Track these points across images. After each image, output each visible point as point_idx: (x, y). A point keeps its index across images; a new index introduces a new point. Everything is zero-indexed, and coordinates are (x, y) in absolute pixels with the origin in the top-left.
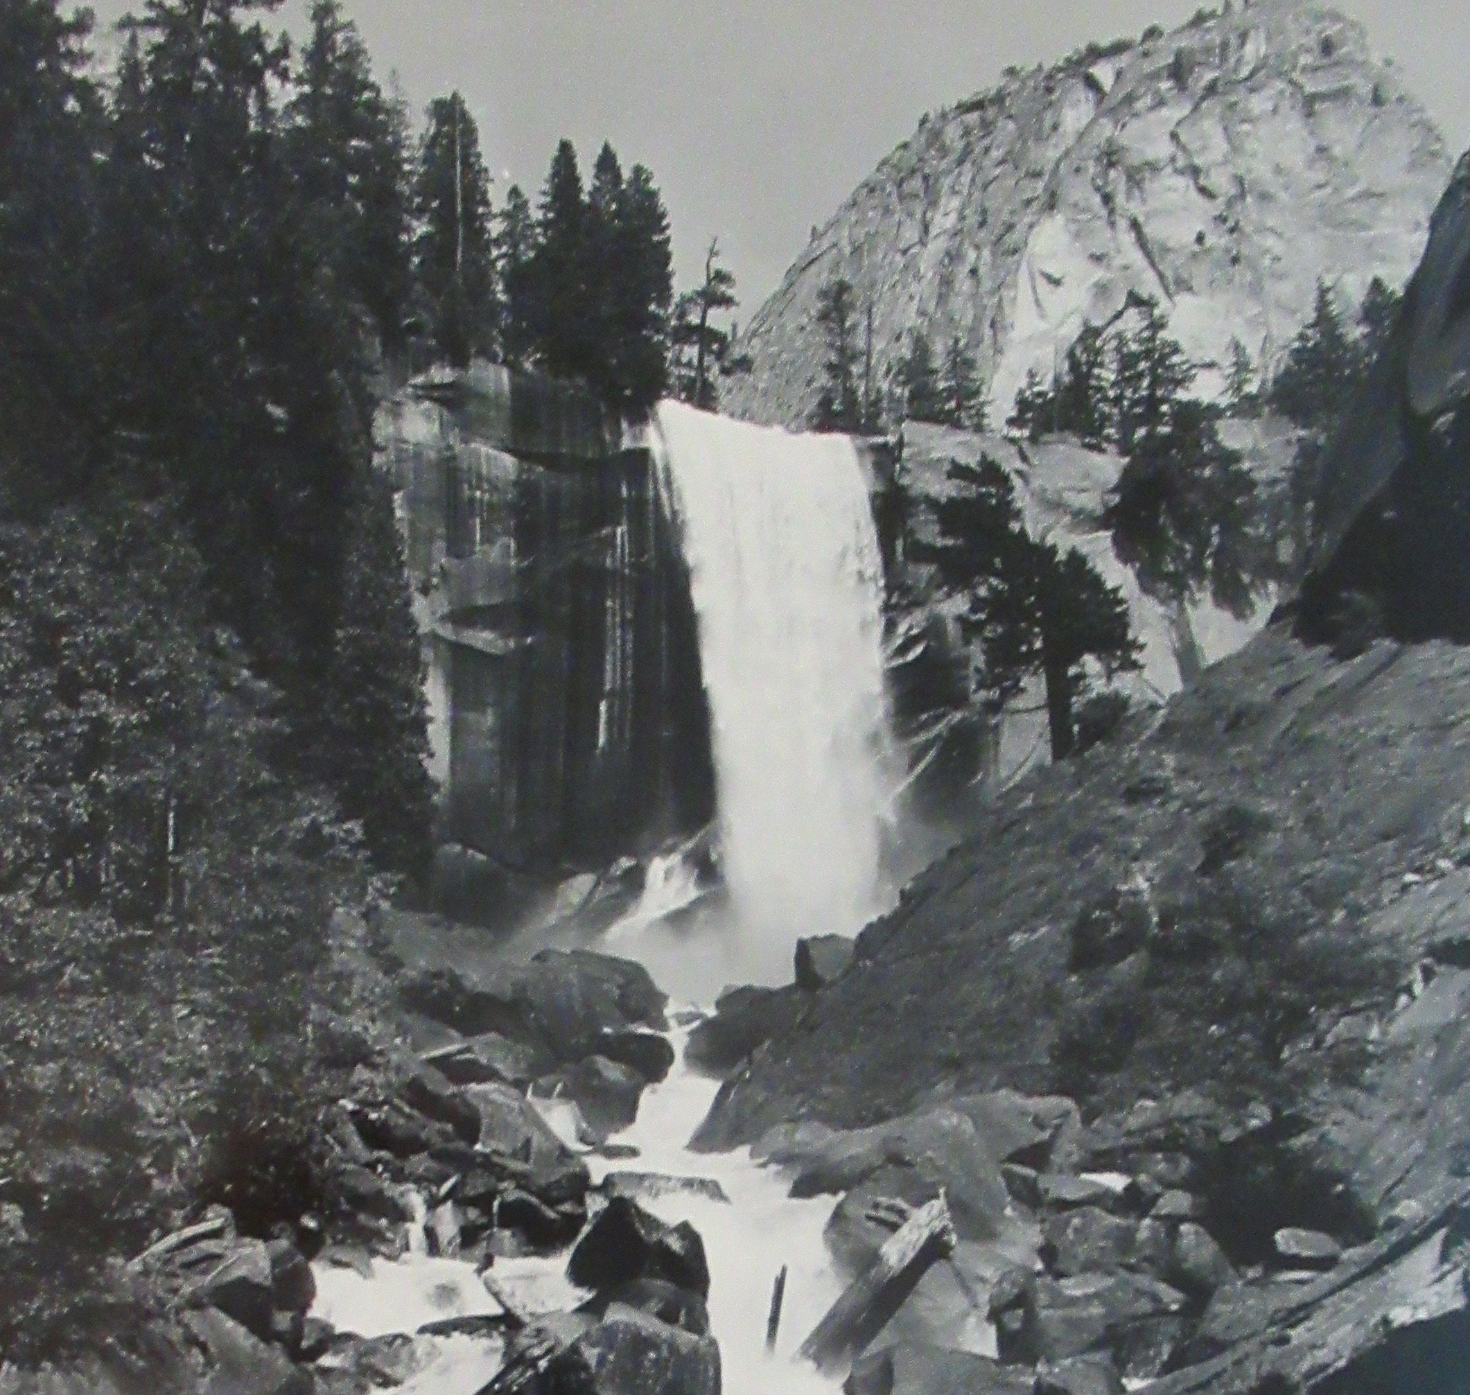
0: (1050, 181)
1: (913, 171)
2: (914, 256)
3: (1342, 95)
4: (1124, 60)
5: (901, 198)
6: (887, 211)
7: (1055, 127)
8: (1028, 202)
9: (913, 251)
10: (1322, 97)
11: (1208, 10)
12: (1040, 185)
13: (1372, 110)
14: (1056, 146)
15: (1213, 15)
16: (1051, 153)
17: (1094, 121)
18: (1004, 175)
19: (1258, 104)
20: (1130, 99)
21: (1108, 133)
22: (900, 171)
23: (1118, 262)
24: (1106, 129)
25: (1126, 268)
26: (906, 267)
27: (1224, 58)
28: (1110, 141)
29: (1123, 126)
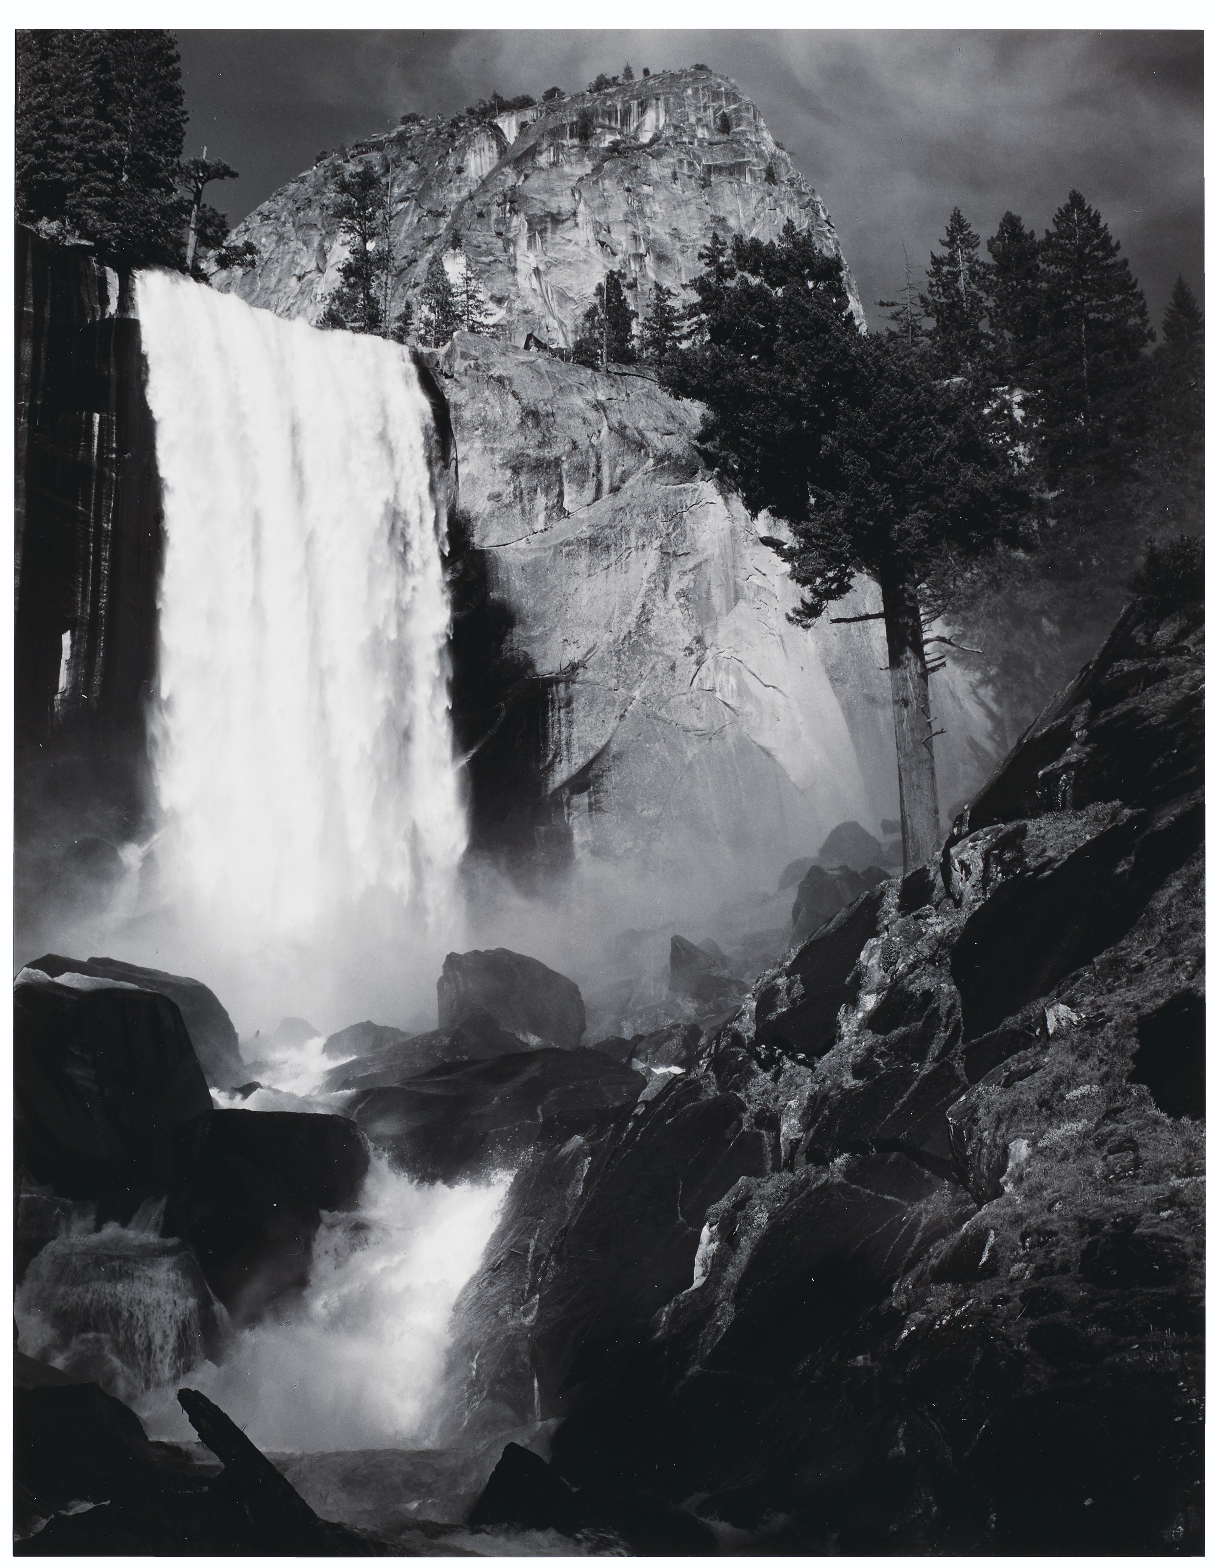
0: (454, 221)
1: (309, 202)
2: (311, 282)
3: (736, 170)
4: (529, 115)
5: (298, 227)
6: (282, 239)
7: (460, 170)
8: (430, 240)
9: (309, 276)
10: (719, 169)
11: (609, 77)
12: (443, 223)
13: (765, 187)
14: (459, 189)
15: (614, 82)
16: (453, 196)
17: (497, 170)
18: (406, 211)
19: (656, 169)
20: (533, 152)
21: (510, 182)
22: (295, 202)
23: (517, 305)
24: (510, 178)
25: (526, 312)
26: (302, 292)
27: (625, 122)
28: (513, 188)
29: (526, 177)
